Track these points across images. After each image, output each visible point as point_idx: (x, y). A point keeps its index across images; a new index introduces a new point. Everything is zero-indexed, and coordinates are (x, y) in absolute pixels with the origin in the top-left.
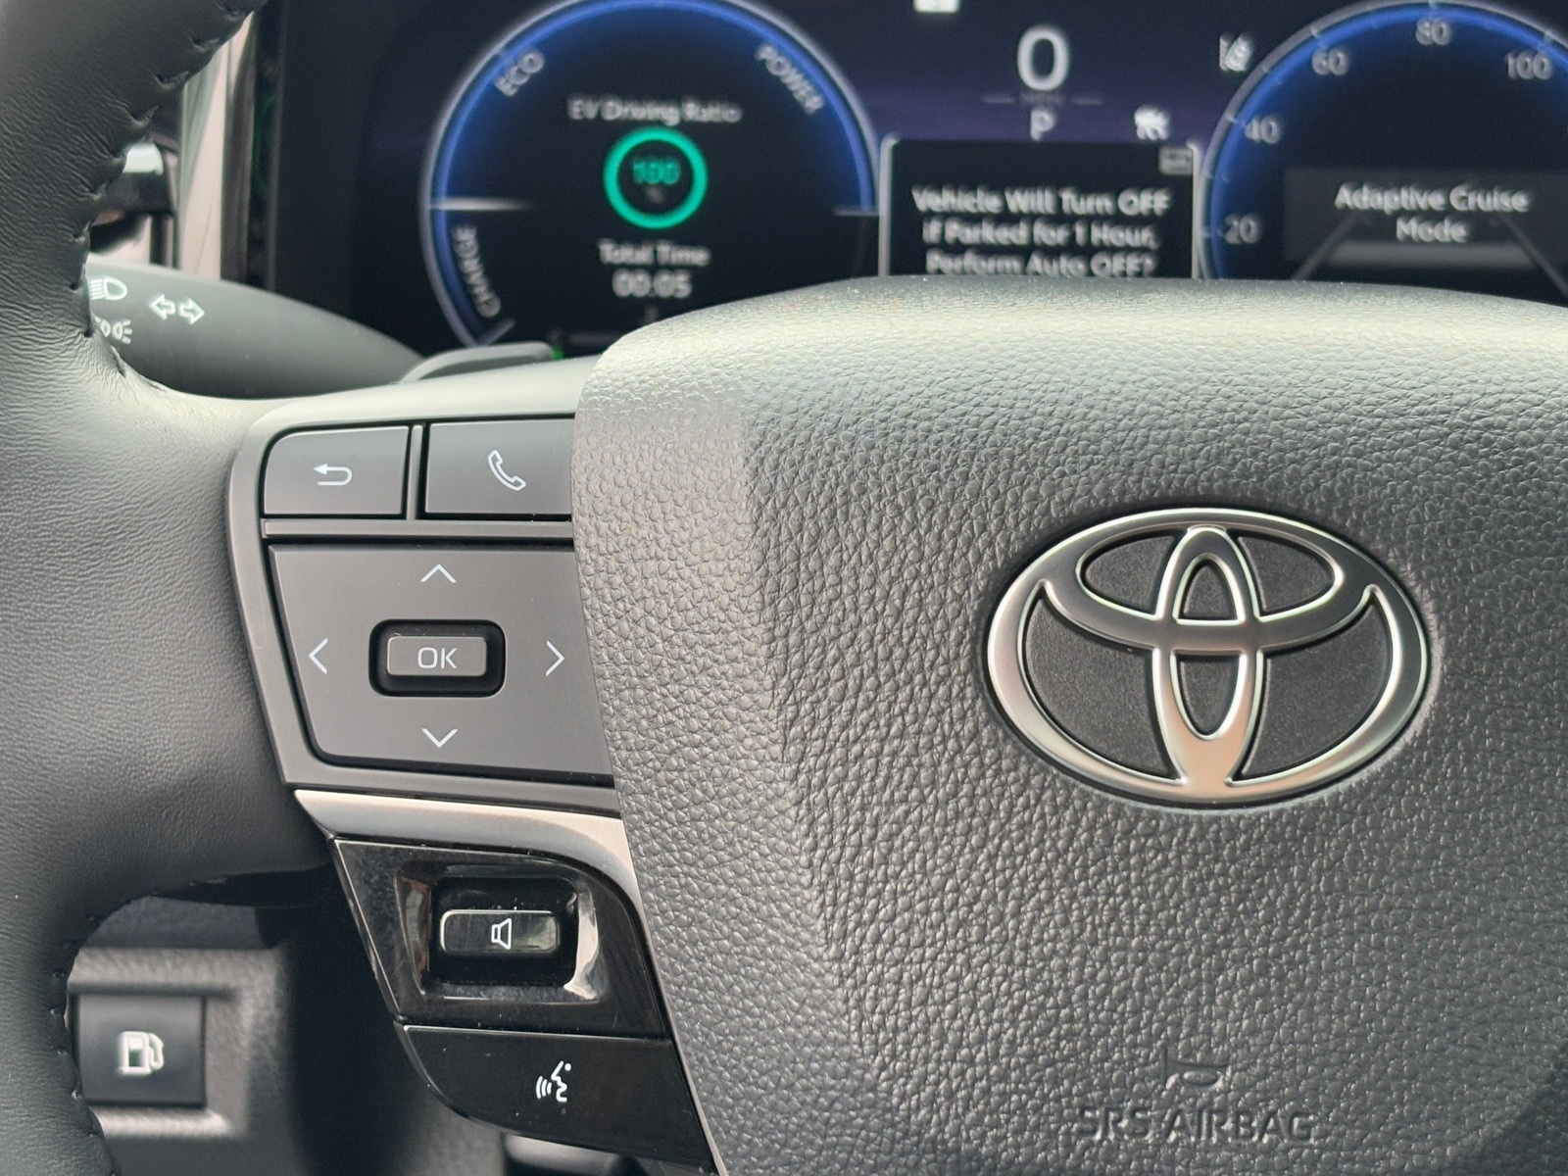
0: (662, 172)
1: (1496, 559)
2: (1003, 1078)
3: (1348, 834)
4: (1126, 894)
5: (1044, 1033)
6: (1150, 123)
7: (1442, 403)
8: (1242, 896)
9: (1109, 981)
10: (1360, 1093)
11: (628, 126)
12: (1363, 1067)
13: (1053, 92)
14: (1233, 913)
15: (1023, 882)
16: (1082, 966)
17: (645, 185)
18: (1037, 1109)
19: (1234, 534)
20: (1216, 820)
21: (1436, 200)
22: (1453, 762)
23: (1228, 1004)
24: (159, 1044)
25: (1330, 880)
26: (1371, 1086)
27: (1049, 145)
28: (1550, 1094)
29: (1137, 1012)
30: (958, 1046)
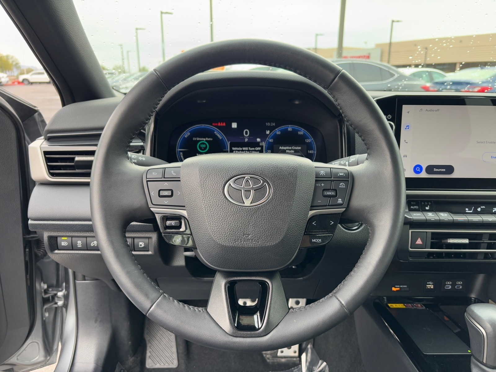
0: (204, 146)
1: (278, 180)
2: (226, 236)
3: (263, 209)
4: (239, 216)
5: (231, 231)
6: (258, 140)
7: (273, 164)
8: (252, 216)
9: (238, 226)
10: (265, 237)
11: (200, 141)
12: (265, 234)
13: (248, 136)
14: (251, 218)
15: (228, 215)
16: (235, 224)
17: (202, 147)
18: (230, 240)
19: (251, 178)
20: (249, 208)
21: (290, 148)
22: (274, 201)
23: (250, 228)
24: (144, 244)
25: (261, 214)
26: (266, 236)
27: (247, 142)
28: (285, 237)
29: (241, 229)
30: (221, 233)
